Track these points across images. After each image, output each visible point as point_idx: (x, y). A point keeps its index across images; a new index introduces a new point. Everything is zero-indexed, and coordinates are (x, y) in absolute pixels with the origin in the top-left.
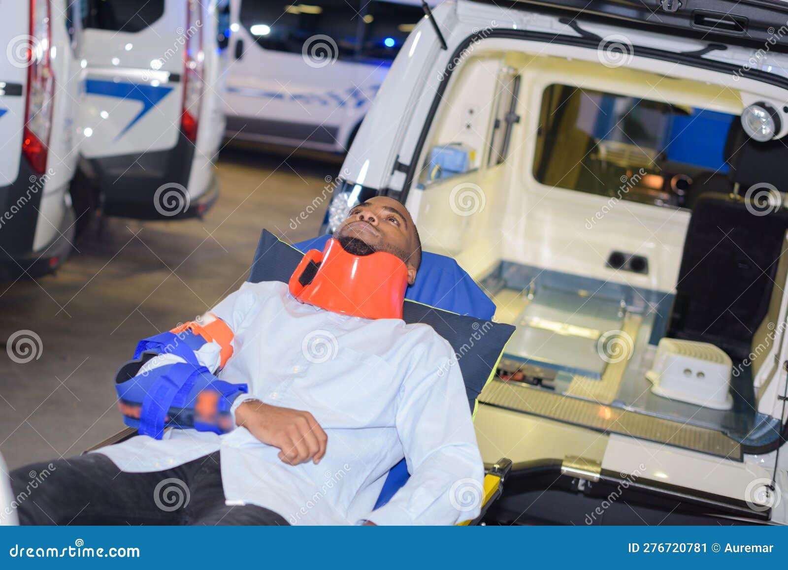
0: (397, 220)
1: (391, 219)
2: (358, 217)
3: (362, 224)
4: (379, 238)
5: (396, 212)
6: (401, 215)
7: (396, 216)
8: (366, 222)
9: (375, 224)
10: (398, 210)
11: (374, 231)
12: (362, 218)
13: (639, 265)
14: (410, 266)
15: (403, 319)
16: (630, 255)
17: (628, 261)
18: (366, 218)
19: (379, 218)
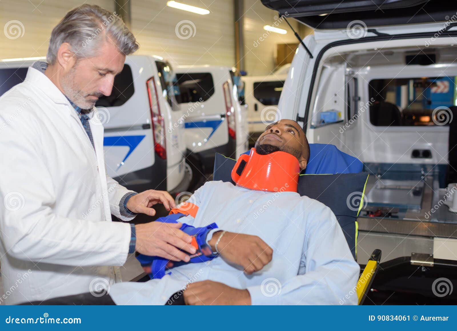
0: (293, 131)
1: (290, 131)
2: (269, 131)
3: (272, 135)
4: (282, 142)
5: (293, 127)
6: (295, 128)
7: (293, 129)
8: (274, 133)
9: (279, 134)
10: (294, 126)
11: (278, 138)
12: (272, 131)
13: (427, 154)
14: (302, 159)
15: (298, 192)
16: (421, 150)
17: (421, 153)
18: (274, 131)
19: (282, 130)
